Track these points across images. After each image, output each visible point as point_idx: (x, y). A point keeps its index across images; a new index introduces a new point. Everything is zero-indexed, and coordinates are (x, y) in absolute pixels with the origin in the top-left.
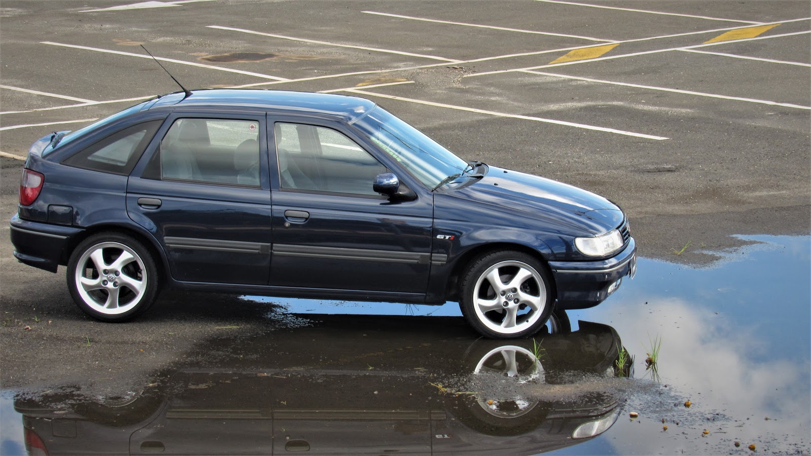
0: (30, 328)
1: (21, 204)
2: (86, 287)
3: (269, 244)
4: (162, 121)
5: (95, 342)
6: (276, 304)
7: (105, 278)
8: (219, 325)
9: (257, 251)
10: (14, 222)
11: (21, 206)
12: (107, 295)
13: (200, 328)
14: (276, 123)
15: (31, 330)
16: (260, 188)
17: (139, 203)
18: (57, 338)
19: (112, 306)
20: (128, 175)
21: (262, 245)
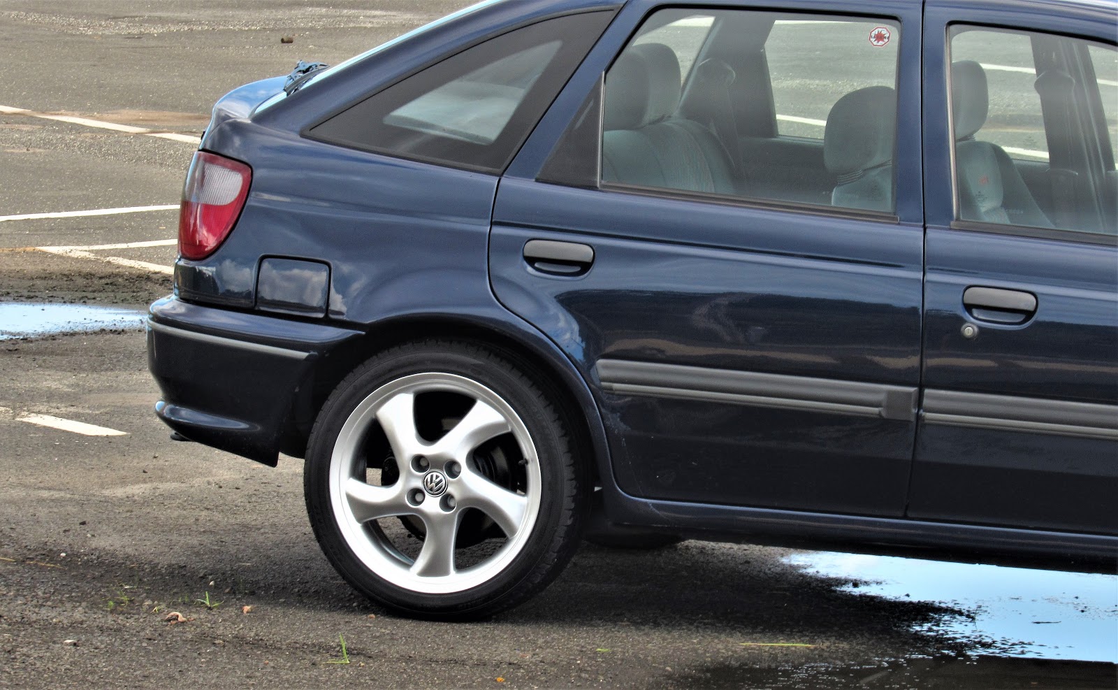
0: (181, 618)
1: (183, 257)
2: (359, 507)
3: (912, 389)
4: (611, 15)
5: (365, 655)
6: (943, 605)
7: (418, 484)
8: (755, 640)
9: (876, 410)
10: (161, 311)
11: (182, 263)
12: (421, 536)
13: (693, 643)
14: (953, 28)
15: (183, 622)
16: (890, 219)
17: (527, 254)
18: (257, 643)
19: (432, 569)
20: (499, 171)
21: (890, 393)
